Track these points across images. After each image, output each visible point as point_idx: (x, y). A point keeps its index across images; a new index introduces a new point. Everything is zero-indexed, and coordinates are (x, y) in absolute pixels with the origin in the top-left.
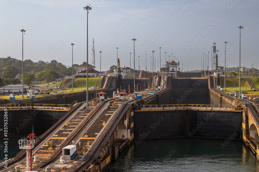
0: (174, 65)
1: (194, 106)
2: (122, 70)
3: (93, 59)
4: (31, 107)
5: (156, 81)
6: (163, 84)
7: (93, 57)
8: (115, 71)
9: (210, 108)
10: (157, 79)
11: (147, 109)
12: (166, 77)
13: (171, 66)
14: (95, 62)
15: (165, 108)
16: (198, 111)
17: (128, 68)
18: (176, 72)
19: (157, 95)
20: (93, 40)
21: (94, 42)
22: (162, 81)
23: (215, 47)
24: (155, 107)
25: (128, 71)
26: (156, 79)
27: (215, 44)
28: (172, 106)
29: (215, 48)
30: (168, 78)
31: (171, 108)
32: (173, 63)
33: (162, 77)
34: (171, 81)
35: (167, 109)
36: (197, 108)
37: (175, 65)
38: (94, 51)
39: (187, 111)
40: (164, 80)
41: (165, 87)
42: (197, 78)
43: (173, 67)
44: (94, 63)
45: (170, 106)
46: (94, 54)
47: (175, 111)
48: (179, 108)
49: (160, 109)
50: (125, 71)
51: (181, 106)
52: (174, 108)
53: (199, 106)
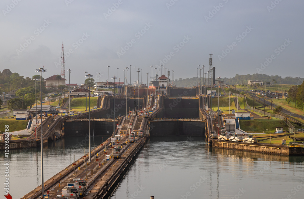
0: (164, 80)
1: (181, 119)
2: (104, 86)
3: (63, 69)
4: (92, 120)
5: (150, 101)
6: (157, 104)
7: (63, 67)
8: (96, 87)
9: (190, 120)
10: (151, 99)
11: (156, 120)
12: (159, 97)
13: (161, 81)
14: (65, 73)
15: (166, 120)
16: (183, 121)
17: (110, 83)
18: (167, 88)
19: (156, 114)
20: (63, 45)
21: (63, 48)
22: (156, 101)
23: (212, 58)
24: (160, 119)
25: (111, 86)
26: (149, 99)
27: (211, 56)
28: (170, 119)
29: (212, 60)
30: (161, 98)
31: (169, 120)
32: (163, 78)
33: (155, 97)
34: (164, 101)
35: (167, 120)
36: (183, 120)
37: (166, 80)
38: (64, 60)
39: (178, 121)
40: (157, 100)
41: (158, 107)
42: (188, 98)
43: (163, 82)
44: (64, 75)
45: (168, 119)
46: (64, 63)
47: (171, 121)
48: (173, 120)
49: (164, 120)
50: (108, 87)
51: (174, 119)
52: (170, 120)
53: (184, 119)
